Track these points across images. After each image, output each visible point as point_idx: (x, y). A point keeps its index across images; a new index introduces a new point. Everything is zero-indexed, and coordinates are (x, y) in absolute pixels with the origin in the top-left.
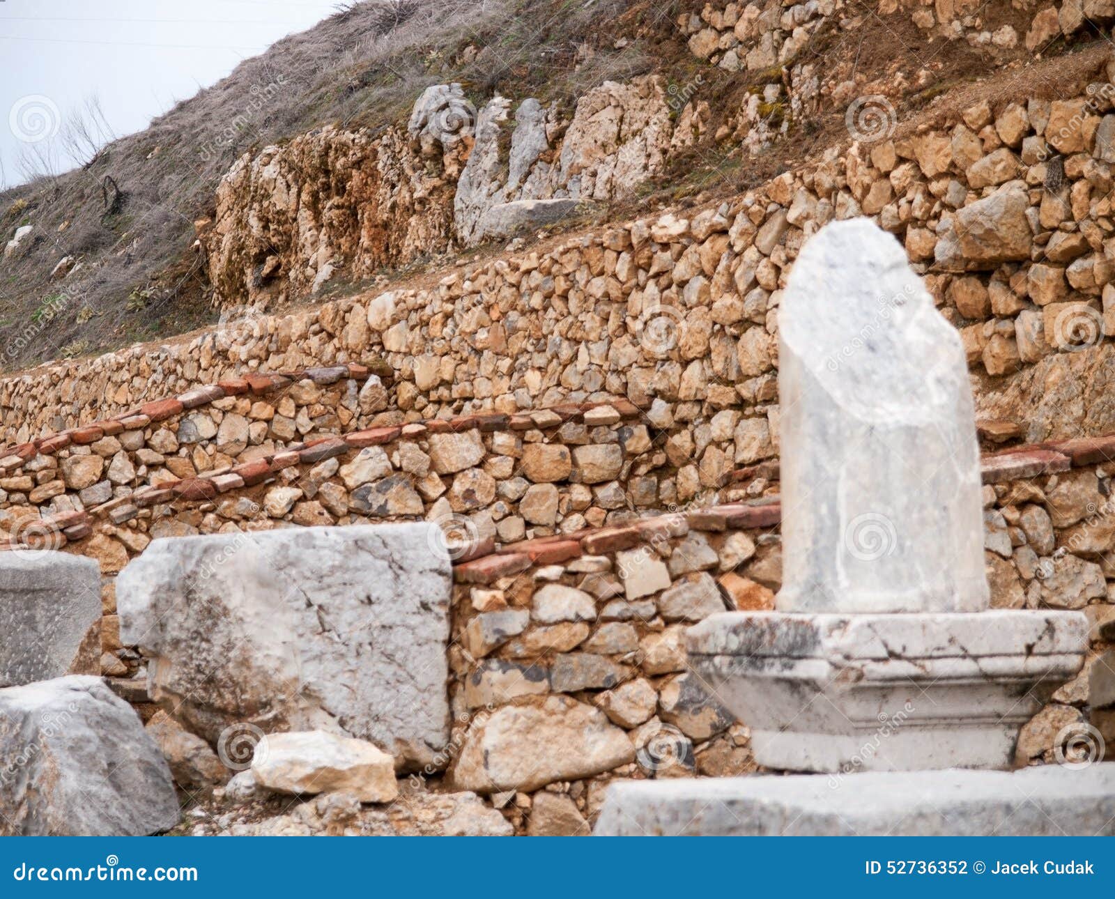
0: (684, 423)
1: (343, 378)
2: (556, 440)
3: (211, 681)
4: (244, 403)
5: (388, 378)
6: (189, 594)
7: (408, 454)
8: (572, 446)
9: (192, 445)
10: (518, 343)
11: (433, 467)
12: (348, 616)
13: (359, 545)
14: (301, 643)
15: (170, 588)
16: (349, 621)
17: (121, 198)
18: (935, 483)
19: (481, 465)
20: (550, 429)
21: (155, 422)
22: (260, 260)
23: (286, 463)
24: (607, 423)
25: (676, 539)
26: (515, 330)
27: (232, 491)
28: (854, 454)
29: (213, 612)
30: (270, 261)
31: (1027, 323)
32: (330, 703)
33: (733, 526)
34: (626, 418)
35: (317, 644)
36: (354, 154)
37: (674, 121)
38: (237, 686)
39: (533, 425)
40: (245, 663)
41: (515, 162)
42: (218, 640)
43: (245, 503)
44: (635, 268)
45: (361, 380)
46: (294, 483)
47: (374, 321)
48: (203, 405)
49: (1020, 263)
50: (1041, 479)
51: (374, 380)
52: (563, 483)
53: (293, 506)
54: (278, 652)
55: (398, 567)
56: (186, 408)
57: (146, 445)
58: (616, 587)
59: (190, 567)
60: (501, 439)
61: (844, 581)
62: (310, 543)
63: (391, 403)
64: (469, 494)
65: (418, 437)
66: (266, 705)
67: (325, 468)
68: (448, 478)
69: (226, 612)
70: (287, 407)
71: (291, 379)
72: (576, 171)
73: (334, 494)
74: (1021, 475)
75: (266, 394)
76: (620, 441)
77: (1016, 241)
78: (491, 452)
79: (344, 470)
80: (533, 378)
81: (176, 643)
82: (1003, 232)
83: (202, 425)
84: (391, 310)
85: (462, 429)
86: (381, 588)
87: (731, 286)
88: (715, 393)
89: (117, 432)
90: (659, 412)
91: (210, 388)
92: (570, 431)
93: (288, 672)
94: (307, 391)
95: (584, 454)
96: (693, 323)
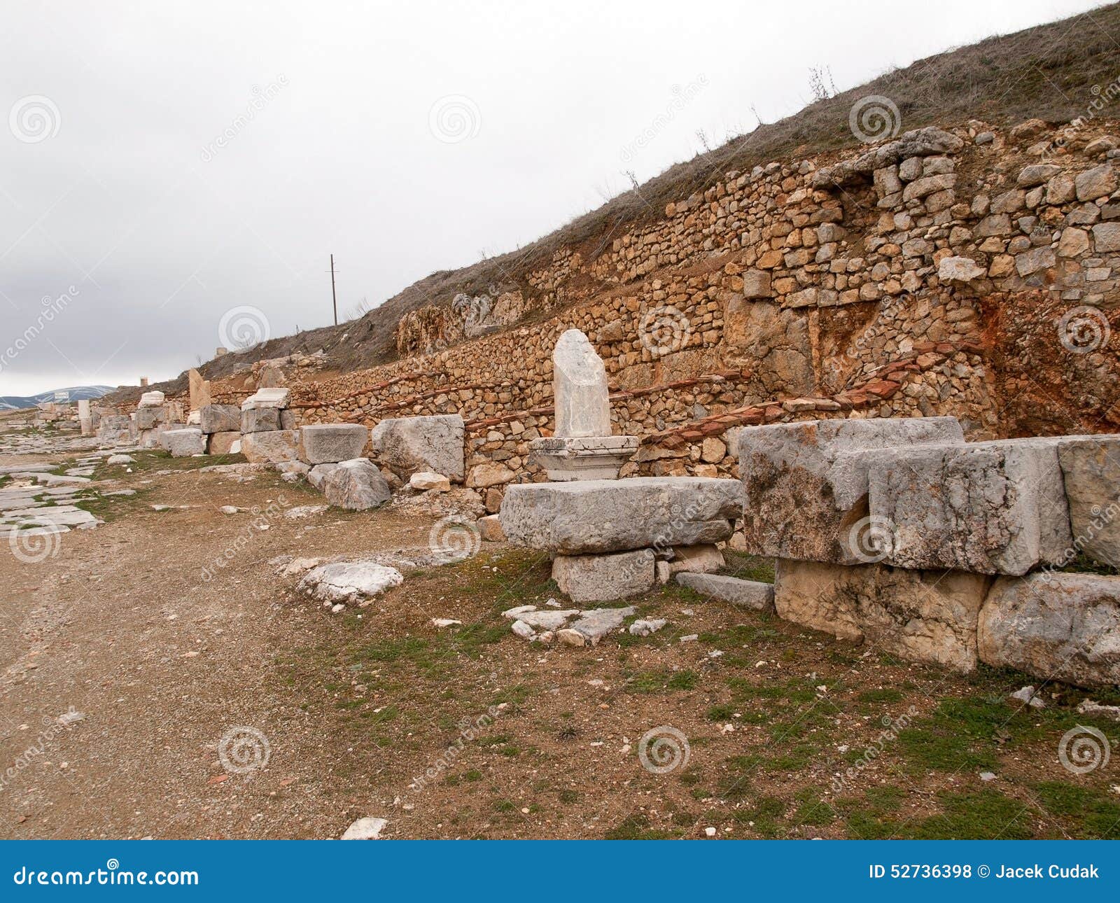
0: (528, 386)
1: (434, 375)
2: (493, 391)
3: (398, 459)
4: (407, 382)
5: (447, 375)
6: (392, 435)
7: (453, 396)
8: (498, 393)
9: (393, 394)
10: (483, 365)
11: (459, 399)
12: (436, 440)
13: (439, 420)
14: (423, 448)
15: (387, 433)
16: (436, 441)
17: (373, 326)
18: (596, 401)
19: (473, 398)
20: (492, 389)
21: (382, 388)
22: (411, 343)
23: (419, 399)
24: (507, 387)
25: (526, 418)
26: (482, 362)
27: (404, 407)
28: (574, 394)
29: (399, 440)
30: (414, 343)
31: (622, 358)
32: (431, 465)
33: (542, 414)
34: (513, 385)
35: (428, 448)
36: (437, 313)
37: (525, 303)
38: (405, 460)
39: (487, 387)
40: (407, 454)
41: (481, 315)
42: (400, 447)
43: (408, 410)
44: (515, 344)
45: (440, 376)
46: (421, 404)
47: (443, 359)
48: (396, 383)
49: (620, 341)
50: (626, 400)
51: (443, 375)
52: (496, 403)
53: (421, 410)
54: (417, 450)
55: (449, 427)
56: (391, 384)
57: (380, 394)
58: (510, 431)
59: (392, 427)
60: (478, 391)
61: (572, 429)
62: (425, 420)
63: (448, 382)
64: (470, 407)
65: (455, 391)
66: (414, 465)
67: (430, 400)
68: (464, 402)
69: (402, 439)
70: (419, 383)
71: (420, 375)
72: (498, 317)
73: (432, 407)
74: (620, 399)
75: (413, 380)
76: (511, 391)
77: (619, 336)
78: (476, 395)
79: (435, 400)
80: (487, 374)
81: (389, 448)
82: (615, 333)
83: (396, 388)
84: (447, 356)
85: (467, 389)
86: (445, 433)
87: (541, 349)
88: (537, 378)
89: (372, 391)
90: (522, 383)
91: (398, 378)
92: (497, 389)
93: (420, 456)
94: (425, 379)
95: (501, 395)
96: (531, 359)
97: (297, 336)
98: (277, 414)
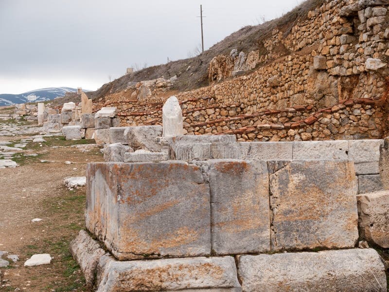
0: (245, 107)
1: (207, 98)
2: (226, 110)
3: (134, 143)
4: (192, 103)
5: (215, 99)
11: (207, 114)
14: (143, 139)
15: (129, 133)
16: (149, 137)
17: (202, 62)
19: (214, 113)
20: (225, 108)
24: (234, 107)
26: (228, 92)
30: (215, 76)
32: (147, 146)
34: (237, 107)
35: (145, 139)
37: (260, 58)
38: (136, 144)
39: (222, 108)
40: (137, 141)
42: (134, 139)
44: (241, 84)
45: (210, 99)
47: (214, 89)
48: (185, 103)
49: (277, 86)
51: (212, 99)
52: (227, 116)
54: (140, 140)
59: (131, 130)
60: (217, 110)
61: (166, 134)
63: (215, 102)
64: (212, 118)
65: (204, 109)
66: (139, 146)
68: (209, 115)
69: (135, 136)
70: (198, 103)
71: (199, 99)
72: (248, 65)
75: (195, 101)
76: (236, 110)
78: (216, 112)
81: (130, 139)
82: (273, 82)
84: (216, 88)
88: (248, 103)
90: (242, 106)
91: (186, 100)
92: (228, 108)
93: (142, 143)
94: (202, 101)
95: (230, 112)
96: (246, 93)
97: (167, 65)
98: (109, 120)
